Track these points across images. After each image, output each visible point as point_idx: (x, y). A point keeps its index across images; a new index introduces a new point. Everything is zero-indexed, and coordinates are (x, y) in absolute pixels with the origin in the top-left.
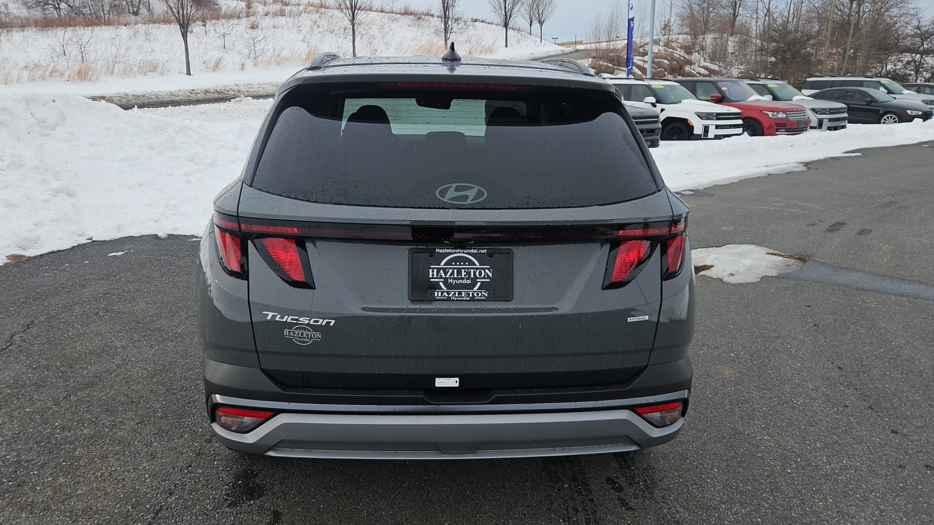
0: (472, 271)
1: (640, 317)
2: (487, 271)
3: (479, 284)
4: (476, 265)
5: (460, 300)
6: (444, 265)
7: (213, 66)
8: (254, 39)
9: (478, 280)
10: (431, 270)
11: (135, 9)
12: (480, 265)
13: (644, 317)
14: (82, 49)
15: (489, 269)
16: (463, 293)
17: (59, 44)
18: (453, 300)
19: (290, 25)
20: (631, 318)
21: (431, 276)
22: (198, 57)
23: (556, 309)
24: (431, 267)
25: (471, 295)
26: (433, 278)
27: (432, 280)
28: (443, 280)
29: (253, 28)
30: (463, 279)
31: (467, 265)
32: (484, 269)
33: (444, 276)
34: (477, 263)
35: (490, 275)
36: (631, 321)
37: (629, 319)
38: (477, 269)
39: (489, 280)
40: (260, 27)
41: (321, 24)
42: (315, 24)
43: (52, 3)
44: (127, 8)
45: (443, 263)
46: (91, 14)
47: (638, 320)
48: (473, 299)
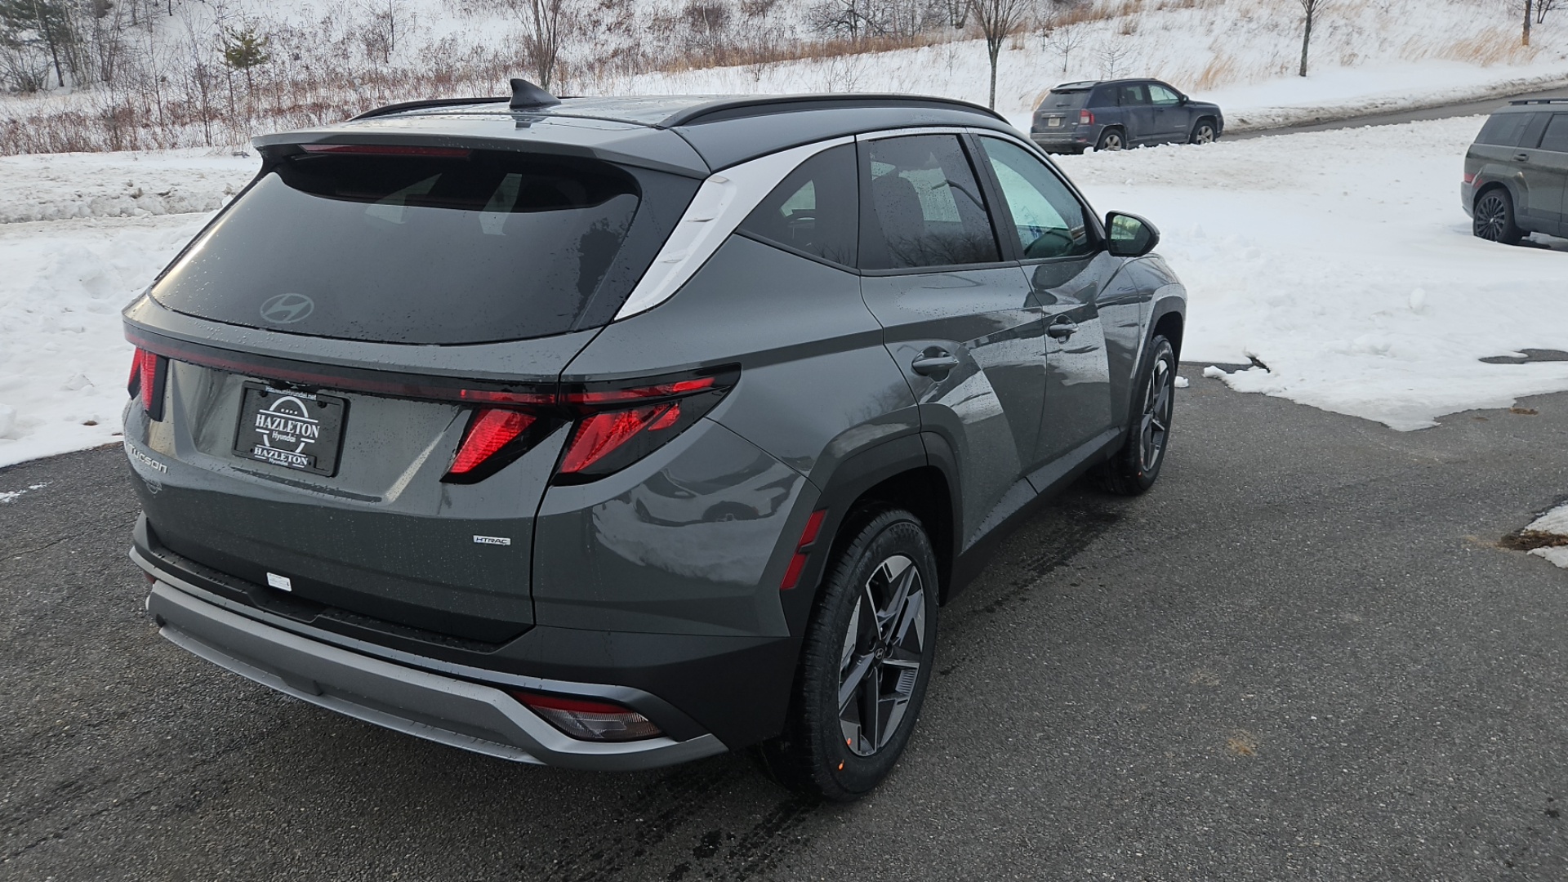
0: (299, 424)
1: (496, 539)
2: (314, 427)
3: (303, 444)
4: (303, 416)
5: (277, 465)
6: (274, 411)
7: (1032, 103)
8: (1111, 54)
9: (302, 439)
10: (259, 416)
11: (960, 20)
12: (309, 418)
13: (501, 539)
14: (851, 87)
15: (316, 425)
16: (283, 455)
17: (825, 81)
18: (271, 463)
19: (1196, 22)
20: (480, 537)
21: (257, 424)
22: (1015, 88)
23: (378, 500)
24: (261, 411)
25: (290, 460)
26: (259, 427)
27: (258, 430)
28: (268, 432)
29: (1126, 33)
30: (287, 434)
31: (296, 415)
32: (311, 424)
33: (270, 427)
34: (306, 414)
35: (316, 434)
36: (479, 541)
37: (475, 537)
38: (305, 422)
39: (313, 441)
40: (1139, 31)
41: (1256, 16)
42: (1245, 17)
43: (848, 20)
44: (949, 18)
45: (272, 408)
46: (895, 32)
47: (490, 542)
48: (290, 467)
